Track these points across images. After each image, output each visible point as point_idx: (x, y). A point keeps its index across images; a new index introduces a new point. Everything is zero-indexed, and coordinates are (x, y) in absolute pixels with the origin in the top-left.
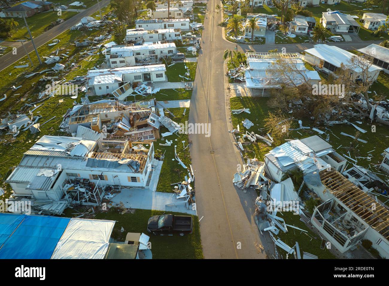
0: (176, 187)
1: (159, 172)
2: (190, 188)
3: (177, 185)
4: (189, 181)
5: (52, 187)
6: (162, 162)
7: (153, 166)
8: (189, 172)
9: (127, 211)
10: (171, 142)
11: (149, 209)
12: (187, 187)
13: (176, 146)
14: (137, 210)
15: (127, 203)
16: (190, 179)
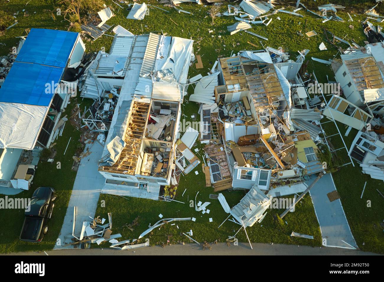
0: (104, 220)
1: (136, 195)
2: (99, 242)
3: (107, 222)
4: (112, 241)
5: (99, 77)
6: (156, 198)
7: (145, 186)
8: (131, 241)
9: (77, 161)
10: (206, 210)
11: (74, 187)
12: (101, 237)
13: (194, 219)
14: (75, 173)
15: (89, 160)
16: (117, 241)
